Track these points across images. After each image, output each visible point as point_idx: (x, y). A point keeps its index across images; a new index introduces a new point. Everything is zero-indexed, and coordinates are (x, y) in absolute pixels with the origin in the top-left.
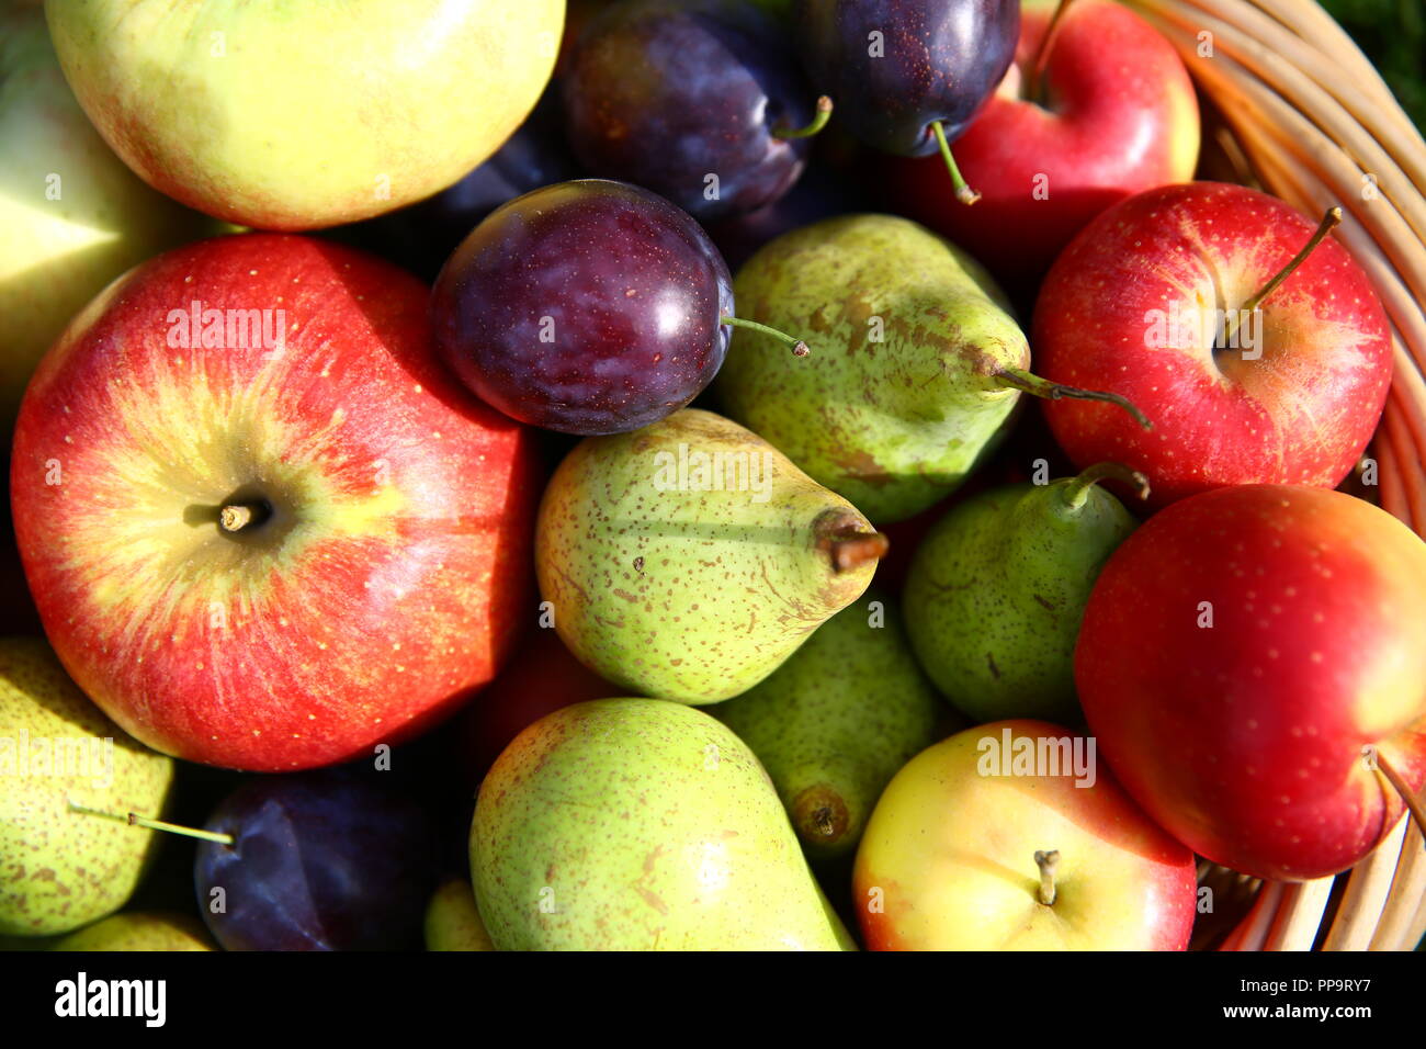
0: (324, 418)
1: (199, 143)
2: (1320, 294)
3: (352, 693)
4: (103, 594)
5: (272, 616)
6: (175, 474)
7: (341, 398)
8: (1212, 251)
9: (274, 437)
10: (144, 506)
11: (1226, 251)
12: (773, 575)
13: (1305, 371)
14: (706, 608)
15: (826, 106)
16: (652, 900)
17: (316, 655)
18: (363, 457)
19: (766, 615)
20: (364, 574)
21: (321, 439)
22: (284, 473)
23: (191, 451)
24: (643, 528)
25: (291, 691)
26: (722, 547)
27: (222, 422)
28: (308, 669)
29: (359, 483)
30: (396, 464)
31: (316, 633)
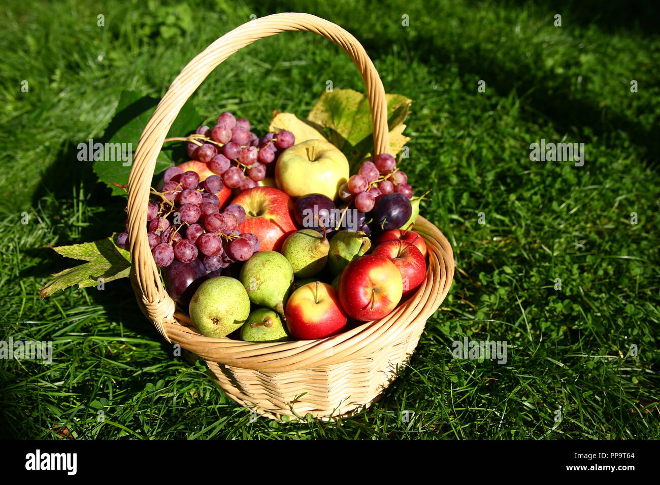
0: (274, 204)
5: (248, 220)
6: (252, 204)
7: (278, 203)
14: (300, 244)
16: (264, 265)
17: (249, 227)
18: (275, 210)
20: (263, 222)
21: (271, 206)
22: (265, 208)
23: (256, 201)
26: (308, 237)
27: (262, 199)
28: (247, 228)
29: (272, 213)
30: (278, 214)
31: (251, 224)
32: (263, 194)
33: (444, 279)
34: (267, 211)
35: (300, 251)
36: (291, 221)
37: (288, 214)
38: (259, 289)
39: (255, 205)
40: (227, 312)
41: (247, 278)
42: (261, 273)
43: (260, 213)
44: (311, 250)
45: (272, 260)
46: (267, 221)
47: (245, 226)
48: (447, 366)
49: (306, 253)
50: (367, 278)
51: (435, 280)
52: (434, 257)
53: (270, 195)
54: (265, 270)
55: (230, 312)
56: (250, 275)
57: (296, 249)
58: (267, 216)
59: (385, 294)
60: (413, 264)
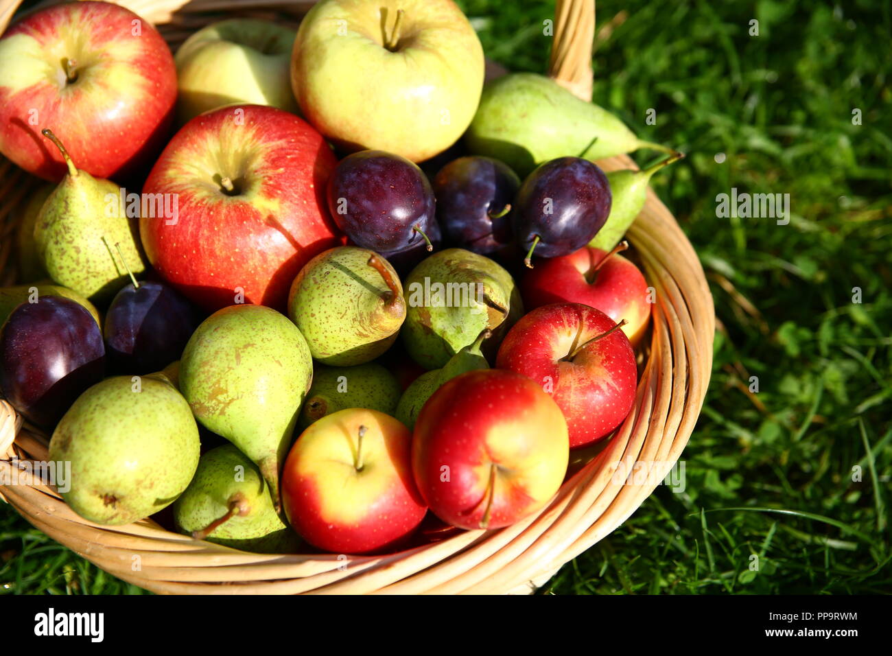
0: (277, 167)
1: (312, 68)
2: (608, 359)
3: (212, 254)
4: (171, 173)
5: (210, 209)
6: (222, 156)
7: (287, 167)
8: (586, 323)
9: (258, 162)
10: (205, 160)
11: (591, 326)
12: (362, 299)
13: (583, 375)
14: (335, 299)
15: (508, 208)
16: (238, 357)
17: (212, 230)
18: (278, 186)
19: (350, 314)
20: (247, 219)
21: (270, 173)
22: (252, 176)
23: (232, 151)
24: (337, 265)
25: (195, 237)
26: (355, 282)
27: (248, 148)
28: (206, 232)
29: (270, 193)
30: (285, 198)
31: (218, 223)
32: (250, 135)
33: (676, 418)
34: (258, 187)
35: (334, 315)
36: (317, 215)
37: (312, 195)
38: (222, 413)
39: (231, 161)
40: (139, 483)
41: (196, 382)
42: (231, 377)
43: (240, 187)
44: (359, 319)
45: (258, 342)
46: (257, 215)
47: (199, 226)
48: (665, 578)
49: (346, 323)
50: (481, 448)
51: (653, 422)
52: (664, 346)
53: (270, 139)
54: (240, 371)
55: (147, 483)
56: (203, 377)
57: (323, 308)
58: (258, 201)
59: (521, 482)
60: (604, 387)
